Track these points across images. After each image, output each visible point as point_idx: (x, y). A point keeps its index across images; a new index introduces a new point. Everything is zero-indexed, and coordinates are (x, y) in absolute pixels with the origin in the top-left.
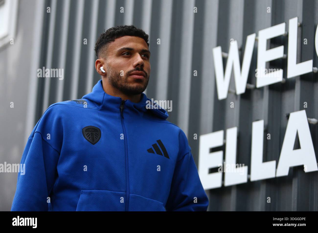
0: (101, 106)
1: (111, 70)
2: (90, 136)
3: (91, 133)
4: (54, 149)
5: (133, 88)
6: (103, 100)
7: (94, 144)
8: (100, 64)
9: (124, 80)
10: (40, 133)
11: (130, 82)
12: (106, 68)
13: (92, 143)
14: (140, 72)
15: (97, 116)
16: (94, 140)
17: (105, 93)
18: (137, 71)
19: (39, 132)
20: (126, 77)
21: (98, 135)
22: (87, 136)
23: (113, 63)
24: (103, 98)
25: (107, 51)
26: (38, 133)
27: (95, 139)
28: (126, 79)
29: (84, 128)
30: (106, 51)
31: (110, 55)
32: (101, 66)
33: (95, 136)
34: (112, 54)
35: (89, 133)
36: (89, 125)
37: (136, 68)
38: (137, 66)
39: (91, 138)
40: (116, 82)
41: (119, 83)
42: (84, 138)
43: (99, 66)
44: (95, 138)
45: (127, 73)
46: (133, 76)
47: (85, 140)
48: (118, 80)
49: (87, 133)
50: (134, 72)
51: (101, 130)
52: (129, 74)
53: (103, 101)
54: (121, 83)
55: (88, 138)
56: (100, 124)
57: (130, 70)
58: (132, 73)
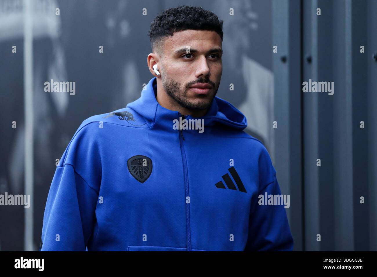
0: (152, 124)
1: (167, 76)
2: (138, 171)
3: (139, 166)
4: (90, 187)
5: (194, 105)
6: (155, 116)
7: (142, 182)
8: (154, 60)
9: (182, 94)
10: (72, 166)
11: (191, 97)
12: (161, 69)
13: (140, 182)
14: (204, 84)
15: (147, 140)
16: (143, 176)
17: (158, 104)
18: (201, 84)
19: (70, 164)
20: (186, 90)
21: (148, 168)
22: (134, 170)
23: (169, 67)
24: (156, 113)
25: (163, 46)
26: (70, 166)
27: (144, 174)
28: (185, 93)
29: (130, 159)
30: (161, 46)
31: (166, 54)
32: (155, 63)
33: (144, 170)
34: (169, 54)
35: (136, 166)
36: (136, 155)
37: (199, 78)
38: (201, 77)
39: (139, 173)
40: (173, 92)
41: (177, 94)
42: (130, 173)
43: (152, 62)
44: (144, 172)
45: (186, 85)
46: (194, 89)
47: (130, 176)
48: (175, 91)
49: (133, 166)
50: (196, 84)
51: (153, 161)
52: (189, 86)
53: (155, 118)
54: (179, 96)
55: (134, 174)
56: (151, 152)
57: (191, 80)
58: (193, 85)
